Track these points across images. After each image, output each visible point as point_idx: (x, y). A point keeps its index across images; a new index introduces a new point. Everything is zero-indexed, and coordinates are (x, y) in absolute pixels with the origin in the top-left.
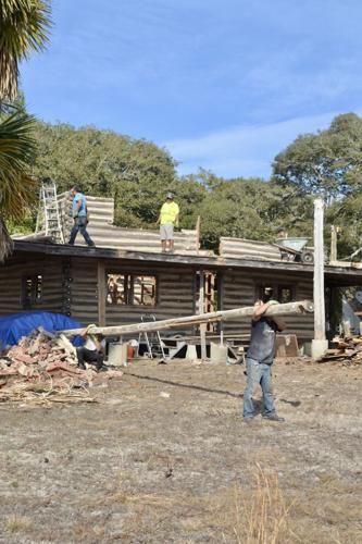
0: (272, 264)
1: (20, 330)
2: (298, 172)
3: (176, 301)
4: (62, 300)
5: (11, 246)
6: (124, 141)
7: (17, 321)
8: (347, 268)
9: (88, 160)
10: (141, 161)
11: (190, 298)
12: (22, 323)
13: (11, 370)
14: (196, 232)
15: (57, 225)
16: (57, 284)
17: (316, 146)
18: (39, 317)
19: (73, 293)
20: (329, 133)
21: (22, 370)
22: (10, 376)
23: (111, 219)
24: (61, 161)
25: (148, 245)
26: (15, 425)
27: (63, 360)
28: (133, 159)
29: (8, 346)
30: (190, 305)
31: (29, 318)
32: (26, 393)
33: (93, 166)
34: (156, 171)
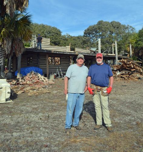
0: (89, 54)
1: (27, 71)
2: (89, 34)
3: (65, 63)
4: (37, 63)
5: (25, 50)
6: (50, 27)
7: (26, 69)
8: (106, 55)
9: (42, 31)
10: (54, 31)
11: (68, 63)
12: (28, 70)
13: (25, 83)
14: (69, 47)
15: (36, 45)
16: (36, 60)
17: (95, 28)
18: (32, 68)
19: (40, 62)
20: (97, 25)
21: (28, 82)
22: (25, 84)
23: (49, 43)
24: (36, 31)
25: (58, 50)
26: (28, 102)
27: (39, 79)
28: (52, 31)
29: (24, 76)
30: (68, 64)
31: (29, 68)
32: (30, 90)
33: (43, 32)
34: (57, 34)
